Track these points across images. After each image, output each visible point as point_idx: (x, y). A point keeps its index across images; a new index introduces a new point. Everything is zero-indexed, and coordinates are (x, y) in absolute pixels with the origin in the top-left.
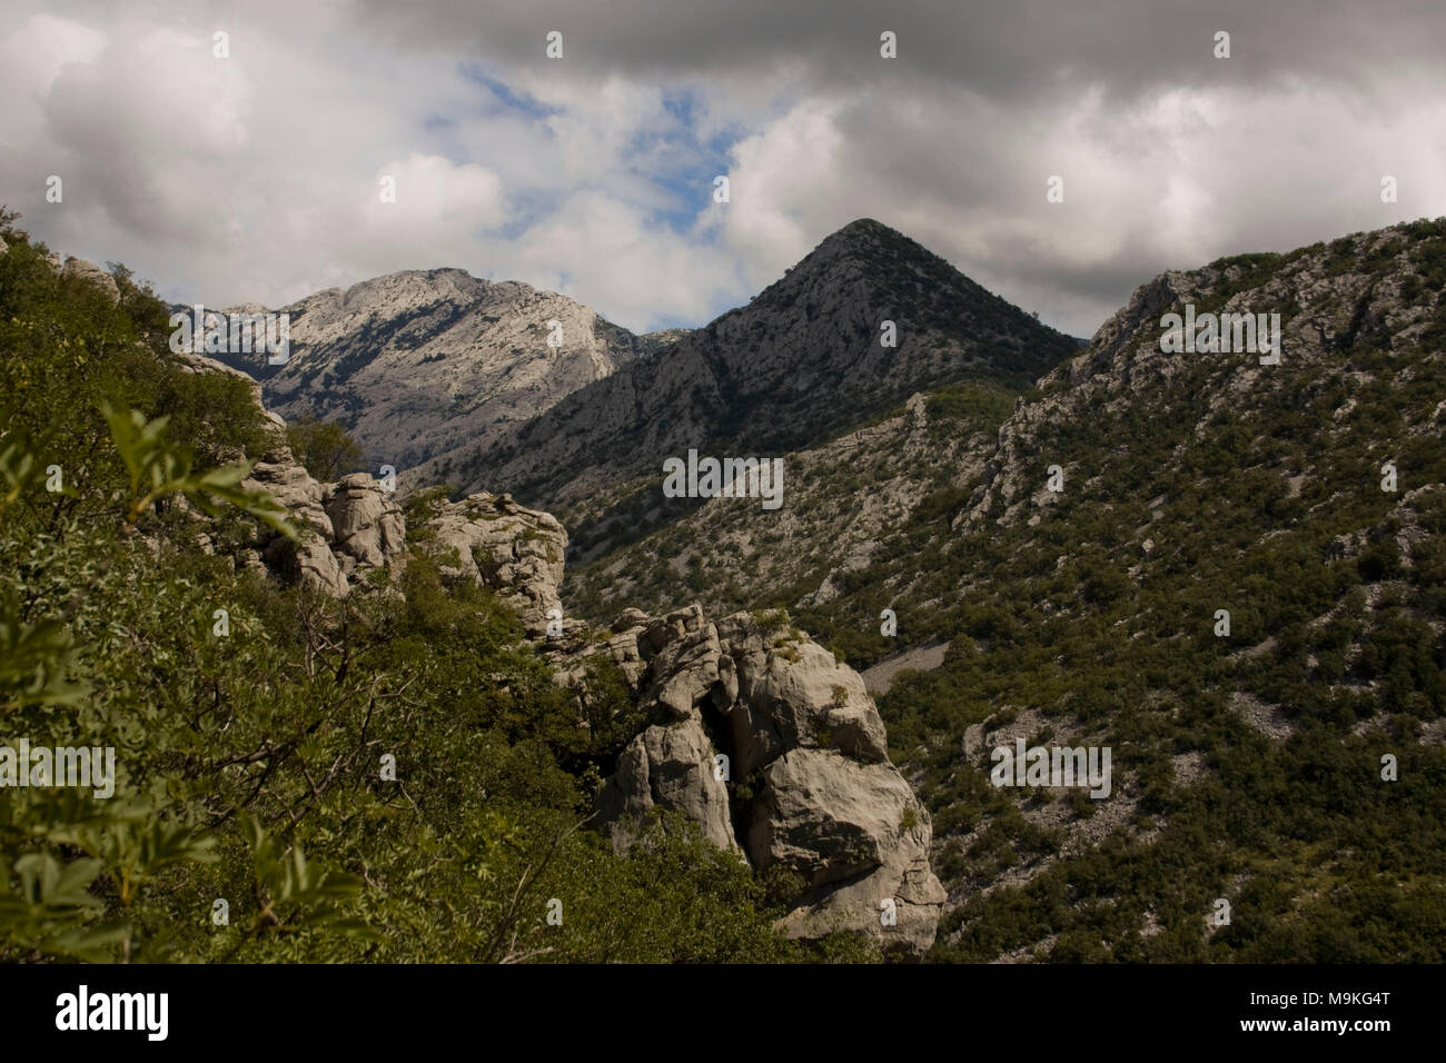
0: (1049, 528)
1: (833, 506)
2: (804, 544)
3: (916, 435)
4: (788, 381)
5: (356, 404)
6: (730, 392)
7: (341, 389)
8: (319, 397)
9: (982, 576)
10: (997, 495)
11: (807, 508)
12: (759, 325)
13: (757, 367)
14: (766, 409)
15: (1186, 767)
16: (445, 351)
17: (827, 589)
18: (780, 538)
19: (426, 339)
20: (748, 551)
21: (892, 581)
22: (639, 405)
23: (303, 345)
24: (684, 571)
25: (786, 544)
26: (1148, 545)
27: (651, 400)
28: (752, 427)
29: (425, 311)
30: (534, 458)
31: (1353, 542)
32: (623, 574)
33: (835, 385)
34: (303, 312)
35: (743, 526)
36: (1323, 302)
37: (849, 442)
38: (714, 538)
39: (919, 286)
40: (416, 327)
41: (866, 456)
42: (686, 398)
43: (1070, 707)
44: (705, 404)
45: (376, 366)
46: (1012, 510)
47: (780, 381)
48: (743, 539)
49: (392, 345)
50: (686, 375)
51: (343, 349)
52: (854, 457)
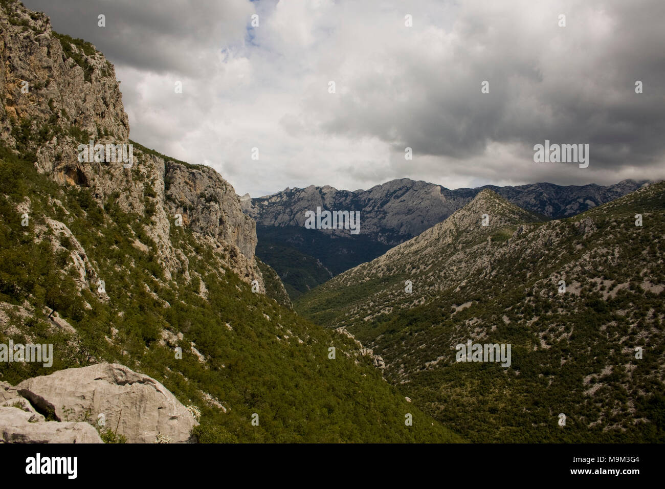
0: (493, 280)
1: (472, 261)
2: (466, 269)
3: (489, 246)
4: (469, 228)
5: (385, 213)
6: (457, 230)
7: (381, 210)
8: (377, 212)
9: (481, 288)
10: (486, 272)
11: (467, 262)
12: (463, 215)
13: (463, 224)
14: (464, 234)
15: (494, 328)
16: (405, 199)
17: (458, 289)
18: (462, 268)
19: (401, 196)
20: (455, 271)
21: (468, 288)
22: (439, 234)
23: (372, 199)
24: (443, 275)
25: (462, 269)
26: (505, 285)
27: (441, 232)
28: (461, 239)
29: (400, 189)
30: (418, 245)
31: (527, 290)
32: (431, 276)
33: (478, 229)
34: (372, 191)
35: (455, 265)
36: (544, 235)
37: (476, 247)
38: (449, 268)
39: (497, 205)
40: (398, 193)
41: (479, 250)
42: (448, 232)
43: (481, 318)
44: (452, 233)
45: (389, 204)
46: (488, 276)
47: (467, 228)
48: (454, 268)
49: (393, 198)
50: (448, 227)
51: (381, 200)
52: (477, 250)
